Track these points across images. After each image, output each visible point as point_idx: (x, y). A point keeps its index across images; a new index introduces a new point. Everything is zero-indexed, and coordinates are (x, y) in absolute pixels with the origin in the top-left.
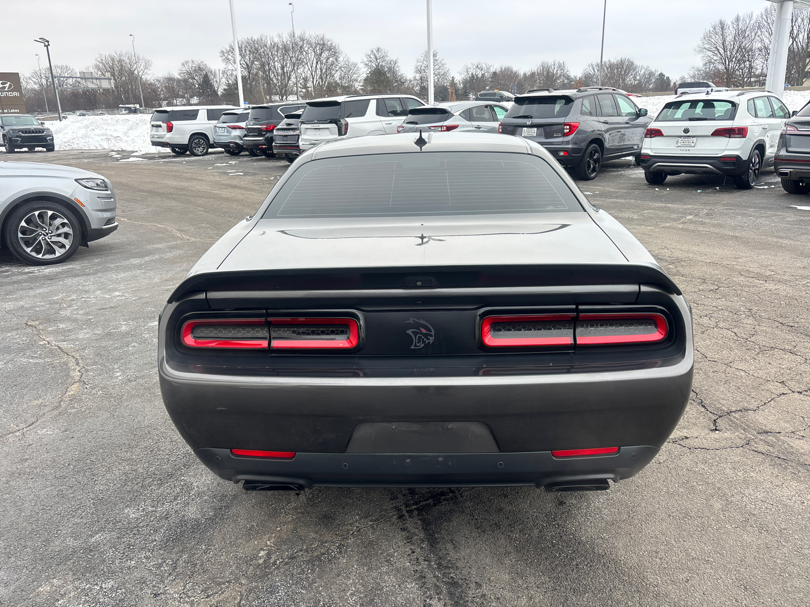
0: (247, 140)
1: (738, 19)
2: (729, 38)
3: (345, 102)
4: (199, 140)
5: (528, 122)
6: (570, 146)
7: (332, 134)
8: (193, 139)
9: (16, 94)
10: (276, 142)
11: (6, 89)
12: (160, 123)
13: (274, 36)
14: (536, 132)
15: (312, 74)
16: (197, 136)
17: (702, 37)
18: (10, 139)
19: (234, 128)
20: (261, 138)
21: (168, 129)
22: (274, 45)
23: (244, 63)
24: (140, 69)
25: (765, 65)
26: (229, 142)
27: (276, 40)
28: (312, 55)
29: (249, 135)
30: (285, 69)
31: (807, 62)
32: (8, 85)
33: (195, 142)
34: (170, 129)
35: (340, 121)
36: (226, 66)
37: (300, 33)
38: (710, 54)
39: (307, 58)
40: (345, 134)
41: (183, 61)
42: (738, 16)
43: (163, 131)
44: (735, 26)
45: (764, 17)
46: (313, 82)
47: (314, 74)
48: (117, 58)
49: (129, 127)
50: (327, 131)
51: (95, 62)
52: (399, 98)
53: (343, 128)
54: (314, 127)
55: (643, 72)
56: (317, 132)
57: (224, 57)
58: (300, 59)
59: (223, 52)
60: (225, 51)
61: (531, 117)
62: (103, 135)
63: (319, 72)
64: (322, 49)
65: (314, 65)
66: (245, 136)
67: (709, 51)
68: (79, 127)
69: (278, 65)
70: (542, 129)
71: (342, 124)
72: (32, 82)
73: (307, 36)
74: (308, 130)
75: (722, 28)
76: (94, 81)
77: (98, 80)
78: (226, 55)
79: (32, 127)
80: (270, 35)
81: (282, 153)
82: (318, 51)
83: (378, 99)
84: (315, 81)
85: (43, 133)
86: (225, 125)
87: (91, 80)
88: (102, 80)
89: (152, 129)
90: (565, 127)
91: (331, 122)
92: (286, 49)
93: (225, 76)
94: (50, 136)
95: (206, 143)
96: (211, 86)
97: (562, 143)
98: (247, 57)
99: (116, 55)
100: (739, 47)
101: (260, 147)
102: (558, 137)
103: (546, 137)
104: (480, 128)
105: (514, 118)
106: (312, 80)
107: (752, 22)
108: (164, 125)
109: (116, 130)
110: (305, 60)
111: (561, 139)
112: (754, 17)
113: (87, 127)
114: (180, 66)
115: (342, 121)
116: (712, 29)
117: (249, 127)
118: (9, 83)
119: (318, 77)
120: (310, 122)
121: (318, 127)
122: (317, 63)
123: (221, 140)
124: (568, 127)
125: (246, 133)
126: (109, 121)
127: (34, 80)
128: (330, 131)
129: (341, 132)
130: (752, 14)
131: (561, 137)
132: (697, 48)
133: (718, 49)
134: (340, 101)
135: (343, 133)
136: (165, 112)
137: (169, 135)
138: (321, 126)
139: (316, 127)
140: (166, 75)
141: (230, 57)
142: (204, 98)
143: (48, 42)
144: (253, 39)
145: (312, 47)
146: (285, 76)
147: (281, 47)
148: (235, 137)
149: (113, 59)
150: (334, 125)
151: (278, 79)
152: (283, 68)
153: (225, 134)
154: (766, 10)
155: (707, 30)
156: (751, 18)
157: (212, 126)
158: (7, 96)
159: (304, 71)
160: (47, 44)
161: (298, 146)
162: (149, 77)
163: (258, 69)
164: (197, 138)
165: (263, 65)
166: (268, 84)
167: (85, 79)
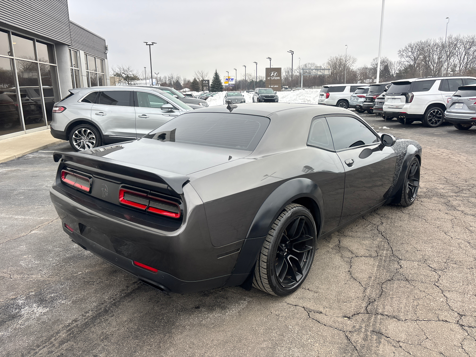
0: (365, 104)
3: (415, 82)
4: (343, 103)
7: (402, 102)
8: (339, 102)
9: (279, 78)
10: (375, 106)
11: (275, 76)
12: (323, 93)
13: (437, 39)
15: (460, 62)
16: (342, 101)
18: (260, 100)
19: (361, 97)
20: (372, 103)
21: (326, 97)
22: (436, 45)
23: (413, 57)
24: (350, 63)
26: (356, 105)
27: (438, 41)
28: (462, 50)
29: (367, 101)
30: (441, 59)
32: (276, 74)
33: (340, 104)
34: (328, 97)
35: (408, 94)
36: (400, 59)
37: (456, 36)
39: (459, 52)
40: (411, 102)
41: (374, 58)
43: (324, 98)
46: (460, 68)
47: (461, 62)
48: (339, 58)
49: (317, 95)
50: (399, 100)
51: (328, 61)
52: (462, 79)
53: (409, 99)
54: (392, 98)
56: (394, 100)
57: (400, 54)
58: (453, 52)
59: (400, 51)
60: (401, 50)
62: (303, 99)
63: (466, 60)
64: (471, 45)
65: (463, 57)
66: (365, 102)
68: (294, 95)
69: (436, 57)
71: (409, 96)
72: (296, 72)
73: (461, 37)
74: (389, 99)
76: (321, 71)
77: (323, 70)
78: (402, 53)
79: (270, 95)
80: (433, 39)
81: (377, 113)
82: (468, 47)
83: (443, 79)
84: (461, 67)
85: (274, 97)
86: (356, 95)
87: (320, 70)
88: (325, 70)
89: (320, 96)
91: (402, 95)
92: (443, 46)
93: (400, 65)
94: (277, 99)
95: (347, 105)
96: (389, 71)
98: (416, 53)
99: (338, 57)
101: (371, 108)
106: (459, 66)
108: (325, 95)
109: (310, 97)
110: (456, 53)
113: (297, 95)
114: (372, 60)
115: (410, 94)
117: (367, 96)
118: (276, 73)
119: (464, 64)
120: (391, 94)
121: (394, 98)
122: (465, 55)
123: (353, 103)
125: (365, 100)
126: (308, 92)
127: (298, 70)
128: (401, 100)
129: (408, 101)
134: (411, 82)
135: (409, 101)
136: (327, 87)
137: (327, 100)
138: (396, 97)
139: (393, 98)
140: (363, 66)
141: (404, 54)
142: (383, 79)
143: (293, 52)
144: (422, 42)
145: (463, 44)
146: (440, 63)
147: (440, 45)
148: (360, 102)
149: (337, 59)
150: (404, 97)
151: (434, 66)
152: (439, 58)
153: (355, 100)
157: (350, 95)
158: (274, 79)
159: (454, 60)
160: (292, 53)
161: (382, 109)
162: (354, 68)
163: (422, 60)
164: (342, 102)
165: (425, 58)
166: (427, 69)
167: (317, 70)
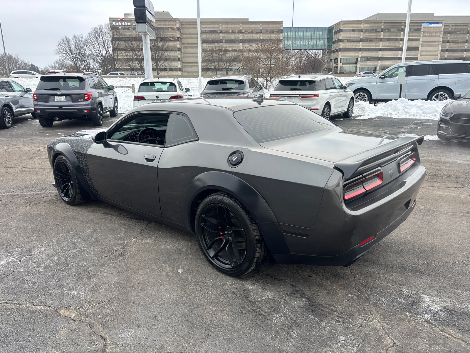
1: (75, 37)
2: (73, 47)
5: (59, 92)
6: (90, 107)
14: (65, 98)
17: (57, 45)
25: (94, 64)
31: (115, 63)
38: (65, 55)
42: (75, 35)
44: (74, 41)
45: (89, 38)
55: (20, 62)
61: (59, 90)
67: (63, 53)
70: (68, 97)
75: (68, 41)
90: (85, 95)
97: (85, 105)
100: (80, 53)
102: (82, 101)
103: (73, 102)
104: (8, 97)
105: (45, 90)
107: (83, 40)
111: (84, 103)
112: (84, 37)
116: (62, 41)
124: (87, 95)
130: (82, 35)
131: (83, 101)
132: (56, 51)
133: (67, 53)
154: (89, 34)
155: (59, 42)
156: (82, 37)
